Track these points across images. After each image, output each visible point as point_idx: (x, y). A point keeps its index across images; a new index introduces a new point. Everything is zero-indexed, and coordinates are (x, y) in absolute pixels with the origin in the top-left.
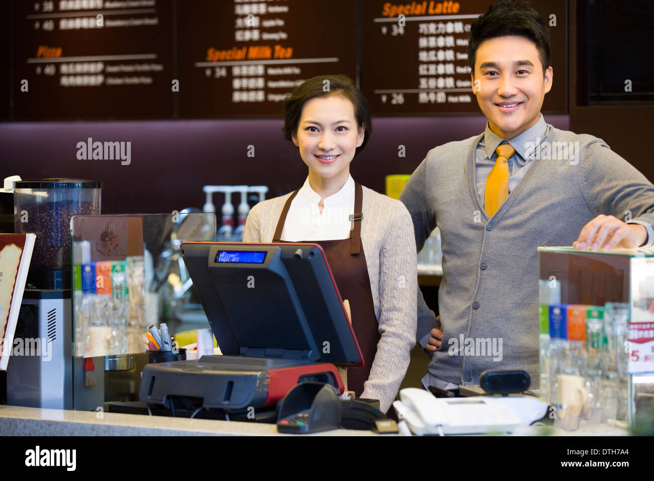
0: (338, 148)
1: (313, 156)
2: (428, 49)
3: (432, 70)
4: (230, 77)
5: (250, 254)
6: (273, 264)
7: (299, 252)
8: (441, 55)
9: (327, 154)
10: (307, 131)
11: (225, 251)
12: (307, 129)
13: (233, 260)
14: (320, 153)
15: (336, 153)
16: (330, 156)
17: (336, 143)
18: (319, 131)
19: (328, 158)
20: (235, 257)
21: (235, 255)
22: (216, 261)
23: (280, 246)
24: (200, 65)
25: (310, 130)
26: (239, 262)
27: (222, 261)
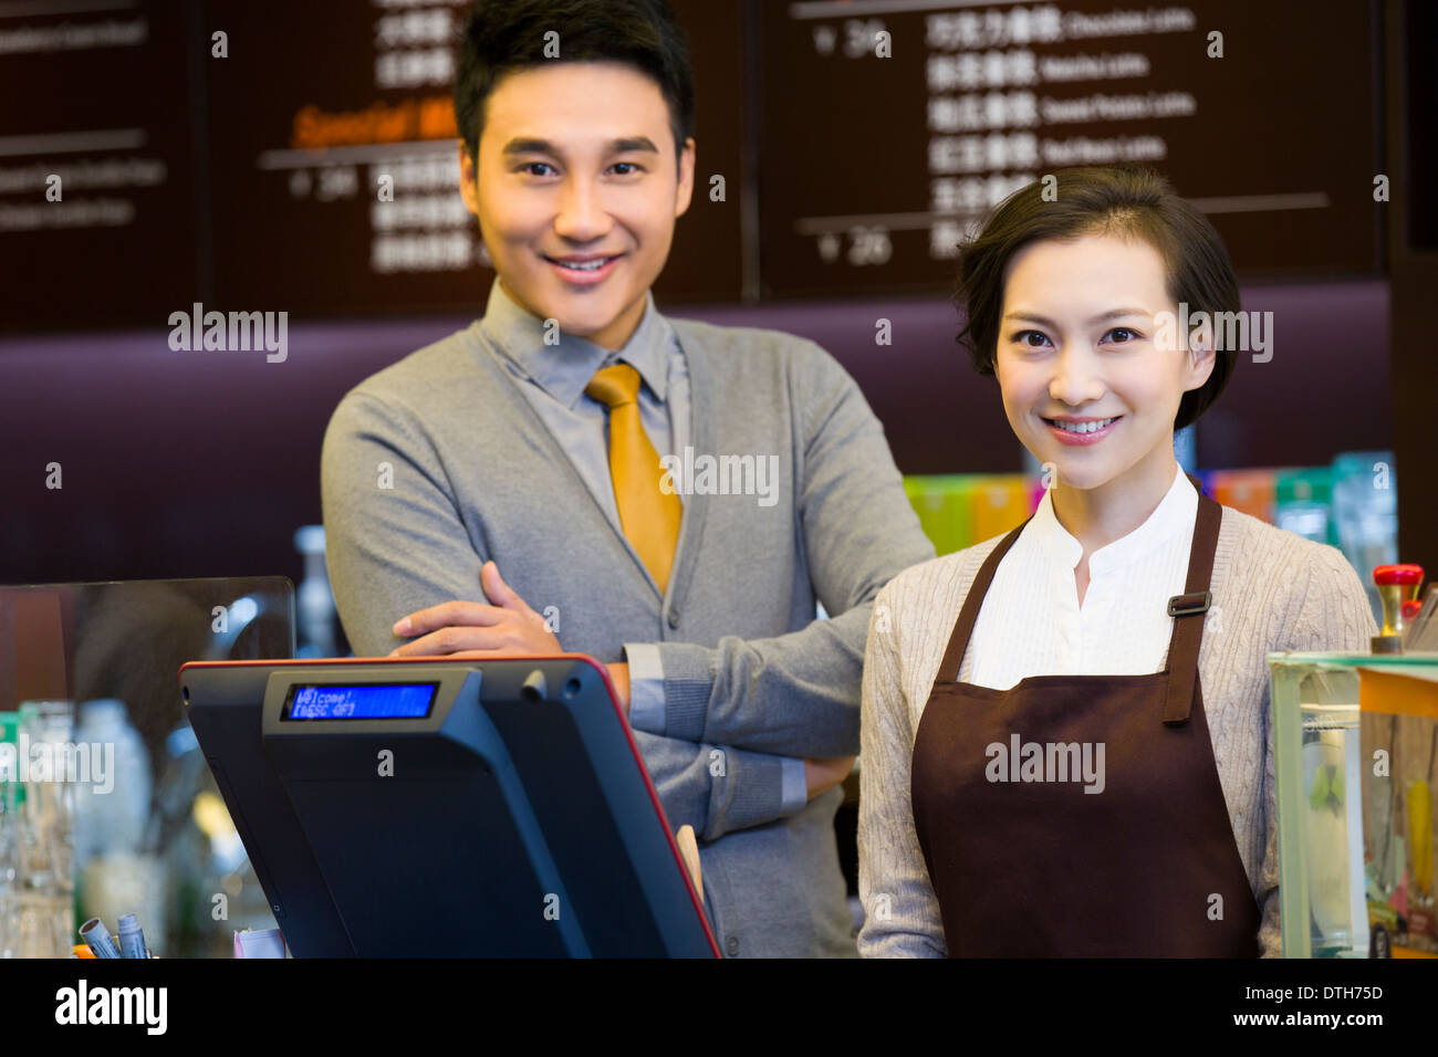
0: (1112, 396)
1: (1039, 420)
2: (956, 93)
3: (972, 154)
4: (366, 194)
5: (390, 692)
6: (458, 719)
7: (535, 680)
8: (997, 111)
9: (1076, 416)
10: (1018, 346)
11: (312, 685)
12: (1017, 337)
13: (336, 713)
14: (1054, 412)
15: (1109, 409)
16: (1088, 421)
17: (1102, 380)
18: (1052, 345)
19: (1083, 428)
20: (344, 702)
21: (342, 697)
22: (286, 715)
23: (480, 664)
24: (275, 160)
25: (1026, 339)
26: (353, 718)
27: (303, 714)
